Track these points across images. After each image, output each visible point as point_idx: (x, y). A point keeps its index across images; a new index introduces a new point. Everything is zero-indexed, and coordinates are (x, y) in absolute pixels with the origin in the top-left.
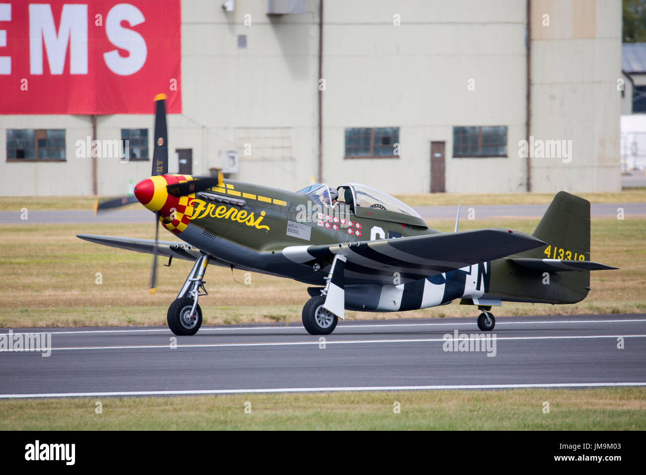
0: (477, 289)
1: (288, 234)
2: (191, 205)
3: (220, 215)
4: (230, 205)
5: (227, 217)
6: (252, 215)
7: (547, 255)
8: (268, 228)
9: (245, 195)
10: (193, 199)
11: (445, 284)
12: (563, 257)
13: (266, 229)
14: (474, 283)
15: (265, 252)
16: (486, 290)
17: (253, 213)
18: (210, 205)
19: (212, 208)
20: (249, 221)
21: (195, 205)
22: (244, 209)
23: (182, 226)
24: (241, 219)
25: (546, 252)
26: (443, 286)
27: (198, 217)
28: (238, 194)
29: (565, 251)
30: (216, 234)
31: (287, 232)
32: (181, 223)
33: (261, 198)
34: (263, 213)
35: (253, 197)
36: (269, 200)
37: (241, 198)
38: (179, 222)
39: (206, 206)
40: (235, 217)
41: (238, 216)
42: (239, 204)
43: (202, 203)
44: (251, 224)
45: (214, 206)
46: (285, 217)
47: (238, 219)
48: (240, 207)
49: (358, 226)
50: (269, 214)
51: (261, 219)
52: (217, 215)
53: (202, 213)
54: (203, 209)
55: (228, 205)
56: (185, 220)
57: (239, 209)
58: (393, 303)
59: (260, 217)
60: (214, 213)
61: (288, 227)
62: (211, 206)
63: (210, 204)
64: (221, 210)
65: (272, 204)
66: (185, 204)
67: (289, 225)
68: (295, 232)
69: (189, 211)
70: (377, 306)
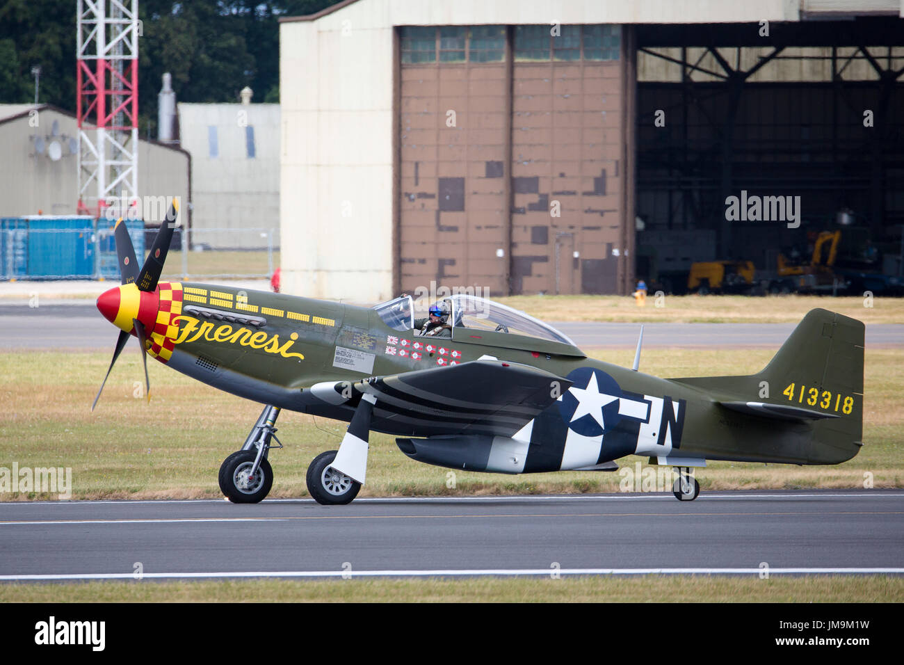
0: (658, 443)
1: (335, 364)
2: (176, 323)
3: (220, 337)
4: (237, 324)
5: (233, 341)
6: (275, 339)
7: (788, 396)
8: (302, 357)
9: (265, 311)
10: (178, 315)
11: (602, 436)
12: (815, 400)
13: (298, 358)
14: (654, 434)
15: (293, 389)
16: (675, 445)
17: (276, 336)
18: (205, 324)
19: (208, 328)
20: (270, 346)
21: (182, 324)
22: (263, 330)
23: (166, 353)
24: (256, 343)
25: (786, 393)
26: (600, 438)
27: (186, 340)
28: (255, 309)
29: (821, 391)
30: (217, 364)
31: (334, 362)
32: (163, 348)
33: (291, 315)
34: (294, 336)
35: (280, 313)
36: (306, 318)
37: (259, 314)
38: (161, 347)
39: (199, 325)
40: (247, 341)
41: (253, 340)
42: (253, 323)
43: (193, 322)
44: (274, 350)
45: (212, 326)
46: (331, 342)
47: (251, 343)
48: (256, 328)
49: (455, 354)
50: (304, 337)
51: (289, 344)
52: (216, 338)
53: (192, 334)
54: (194, 329)
55: (234, 324)
56: (168, 344)
57: (255, 330)
58: (512, 461)
59: (289, 341)
60: (211, 335)
61: (336, 355)
62: (207, 326)
63: (205, 322)
64: (224, 331)
65: (310, 323)
66: (166, 323)
67: (338, 353)
68: (346, 361)
69: (172, 331)
70: (487, 465)
